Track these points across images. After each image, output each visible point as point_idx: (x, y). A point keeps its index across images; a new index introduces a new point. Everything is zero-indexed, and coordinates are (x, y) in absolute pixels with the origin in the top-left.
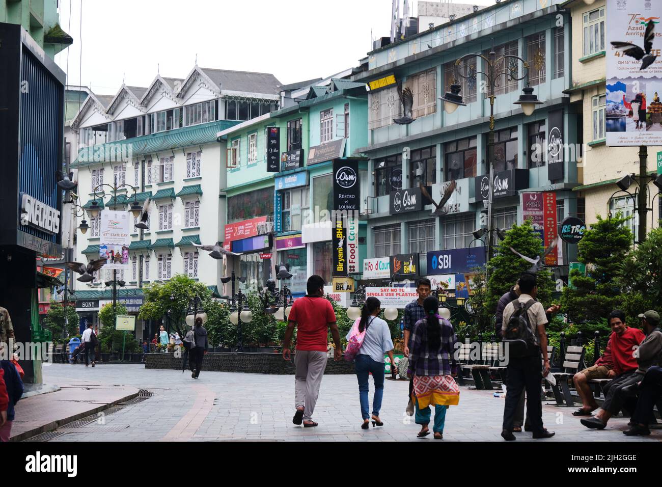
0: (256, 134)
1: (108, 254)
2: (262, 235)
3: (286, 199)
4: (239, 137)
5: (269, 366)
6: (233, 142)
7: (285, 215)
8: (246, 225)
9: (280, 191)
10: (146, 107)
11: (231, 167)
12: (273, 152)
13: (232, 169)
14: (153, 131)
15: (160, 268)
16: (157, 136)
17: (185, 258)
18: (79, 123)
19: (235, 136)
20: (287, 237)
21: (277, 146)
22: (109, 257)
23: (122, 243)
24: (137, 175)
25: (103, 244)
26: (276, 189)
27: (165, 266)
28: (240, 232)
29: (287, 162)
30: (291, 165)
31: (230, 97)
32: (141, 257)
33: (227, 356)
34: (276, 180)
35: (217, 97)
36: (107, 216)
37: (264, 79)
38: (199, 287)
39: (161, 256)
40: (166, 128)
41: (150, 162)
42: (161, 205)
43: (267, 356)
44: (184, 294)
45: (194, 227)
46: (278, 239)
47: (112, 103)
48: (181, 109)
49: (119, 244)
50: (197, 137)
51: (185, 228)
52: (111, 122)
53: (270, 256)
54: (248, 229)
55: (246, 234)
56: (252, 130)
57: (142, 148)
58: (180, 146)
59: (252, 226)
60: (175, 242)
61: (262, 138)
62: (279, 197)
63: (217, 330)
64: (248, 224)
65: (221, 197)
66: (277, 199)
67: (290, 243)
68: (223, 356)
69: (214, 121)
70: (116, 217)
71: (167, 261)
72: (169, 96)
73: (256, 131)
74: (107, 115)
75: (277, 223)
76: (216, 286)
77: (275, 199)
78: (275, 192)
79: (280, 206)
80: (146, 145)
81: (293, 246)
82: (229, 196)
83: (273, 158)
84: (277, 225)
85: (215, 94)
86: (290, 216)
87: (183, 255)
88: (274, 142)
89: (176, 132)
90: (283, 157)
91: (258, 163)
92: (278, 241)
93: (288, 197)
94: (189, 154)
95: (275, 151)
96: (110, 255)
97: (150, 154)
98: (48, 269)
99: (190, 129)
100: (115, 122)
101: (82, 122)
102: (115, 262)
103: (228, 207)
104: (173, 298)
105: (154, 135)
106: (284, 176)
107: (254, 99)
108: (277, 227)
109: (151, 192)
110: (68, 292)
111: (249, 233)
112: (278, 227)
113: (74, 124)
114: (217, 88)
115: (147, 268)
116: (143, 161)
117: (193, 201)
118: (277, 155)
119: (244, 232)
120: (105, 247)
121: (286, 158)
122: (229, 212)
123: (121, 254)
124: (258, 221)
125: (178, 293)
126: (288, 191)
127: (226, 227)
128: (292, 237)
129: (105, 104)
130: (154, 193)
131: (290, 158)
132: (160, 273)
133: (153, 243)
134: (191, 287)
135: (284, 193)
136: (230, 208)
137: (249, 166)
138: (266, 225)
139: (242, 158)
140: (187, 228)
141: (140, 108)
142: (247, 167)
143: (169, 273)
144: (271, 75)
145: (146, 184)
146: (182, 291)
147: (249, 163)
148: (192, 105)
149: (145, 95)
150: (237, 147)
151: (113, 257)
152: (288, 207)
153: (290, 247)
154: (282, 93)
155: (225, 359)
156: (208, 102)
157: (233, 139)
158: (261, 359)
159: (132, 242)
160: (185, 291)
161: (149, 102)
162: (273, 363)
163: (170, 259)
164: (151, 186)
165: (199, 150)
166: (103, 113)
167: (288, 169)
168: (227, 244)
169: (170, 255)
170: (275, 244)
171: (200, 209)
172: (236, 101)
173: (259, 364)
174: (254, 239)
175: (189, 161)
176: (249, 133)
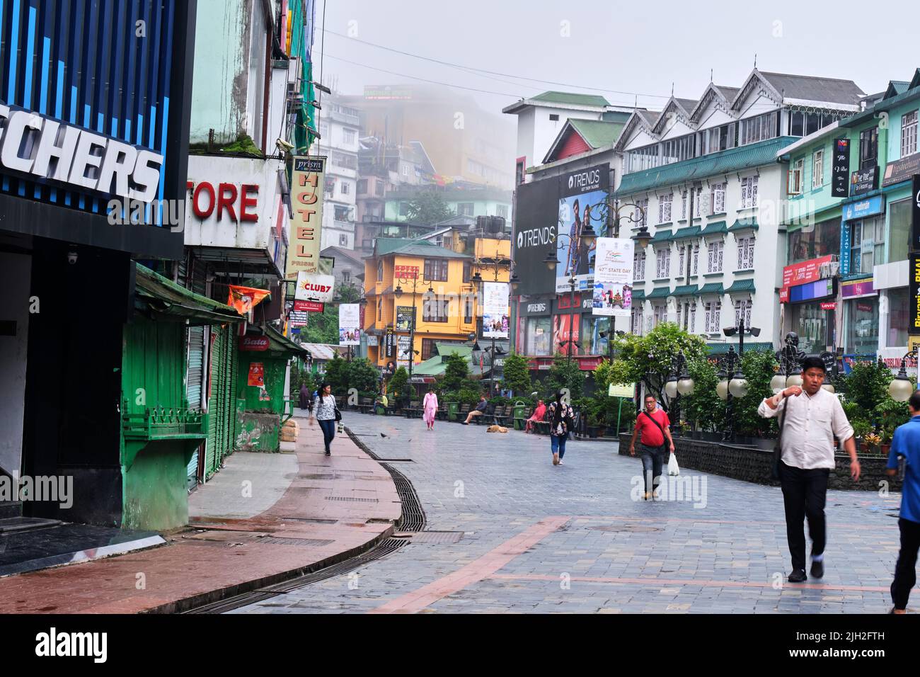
0: (822, 150)
1: (604, 295)
2: (824, 279)
3: (856, 233)
4: (804, 156)
5: (758, 471)
6: (797, 163)
7: (855, 253)
8: (808, 266)
9: (848, 222)
10: (697, 123)
11: (793, 194)
12: (840, 171)
13: (795, 196)
14: (704, 153)
15: (707, 319)
16: (709, 158)
17: (736, 308)
18: (624, 145)
19: (798, 155)
20: (855, 282)
21: (846, 163)
22: (605, 299)
23: (623, 281)
24: (684, 206)
25: (598, 281)
26: (844, 220)
27: (713, 316)
28: (801, 276)
29: (858, 184)
30: (863, 187)
31: (795, 107)
32: (687, 305)
33: (706, 448)
34: (844, 208)
35: (778, 107)
36: (605, 245)
37: (841, 87)
38: (693, 342)
39: (709, 304)
40: (719, 149)
41: (700, 190)
42: (711, 242)
43: (755, 455)
44: (668, 351)
45: (748, 269)
46: (845, 284)
47: (658, 120)
48: (737, 123)
49: (619, 282)
50: (754, 158)
51: (737, 270)
52: (658, 143)
53: (833, 306)
54: (809, 271)
55: (807, 278)
56: (817, 146)
57: (691, 173)
58: (734, 169)
59: (815, 268)
60: (726, 287)
61: (829, 154)
62: (847, 230)
63: (705, 406)
64: (810, 266)
65: (781, 231)
66: (844, 233)
67: (859, 289)
68: (701, 447)
69: (776, 137)
70: (616, 247)
71: (716, 311)
72: (723, 108)
73: (822, 147)
74: (653, 134)
75: (843, 263)
76: (771, 344)
77: (842, 232)
78: (842, 223)
79: (849, 242)
80: (695, 170)
81: (863, 293)
82: (789, 231)
83: (840, 178)
84: (843, 267)
85: (776, 103)
86: (861, 254)
87: (734, 304)
88: (842, 158)
89: (730, 153)
90: (853, 178)
91: (824, 188)
92: (844, 287)
93: (859, 230)
94: (745, 179)
95: (843, 169)
96: (608, 296)
97: (699, 180)
98: (238, 290)
99: (747, 149)
100: (663, 142)
101: (628, 143)
102: (614, 305)
103: (789, 244)
104: (652, 356)
105: (705, 157)
106: (854, 202)
107: (826, 110)
108: (843, 268)
109: (700, 226)
110: (573, 344)
111: (810, 277)
112: (845, 269)
113: (617, 147)
114: (779, 95)
115: (693, 319)
116: (692, 189)
117: (747, 237)
118: (846, 175)
119: (806, 276)
120: (600, 286)
121: (857, 178)
122: (789, 251)
123: (621, 296)
124: (821, 261)
125: (660, 349)
126: (859, 222)
127: (785, 269)
128: (862, 281)
129: (651, 122)
130: (703, 228)
131: (862, 179)
132: (707, 325)
133: (700, 288)
134: (680, 341)
135: (853, 223)
136: (792, 246)
137: (814, 192)
138: (830, 266)
139: (806, 183)
140: (740, 270)
141: (690, 124)
142: (812, 194)
143: (718, 325)
144: (851, 82)
145: (695, 216)
146: (665, 346)
147: (813, 189)
148: (749, 119)
149: (696, 108)
150: (801, 169)
151: (611, 299)
152: (859, 243)
153: (859, 295)
154: (862, 102)
155: (704, 452)
156: (768, 114)
157: (795, 160)
158: (747, 459)
159: (677, 287)
160: (671, 346)
161: (701, 116)
162: (763, 467)
163: (719, 308)
164: (700, 219)
165: (756, 174)
166: (649, 132)
167: (858, 193)
168: (784, 290)
169: (719, 303)
170: (840, 290)
171: (755, 247)
172: (803, 113)
173: (745, 465)
174: (815, 284)
175: (744, 187)
176: (814, 151)
